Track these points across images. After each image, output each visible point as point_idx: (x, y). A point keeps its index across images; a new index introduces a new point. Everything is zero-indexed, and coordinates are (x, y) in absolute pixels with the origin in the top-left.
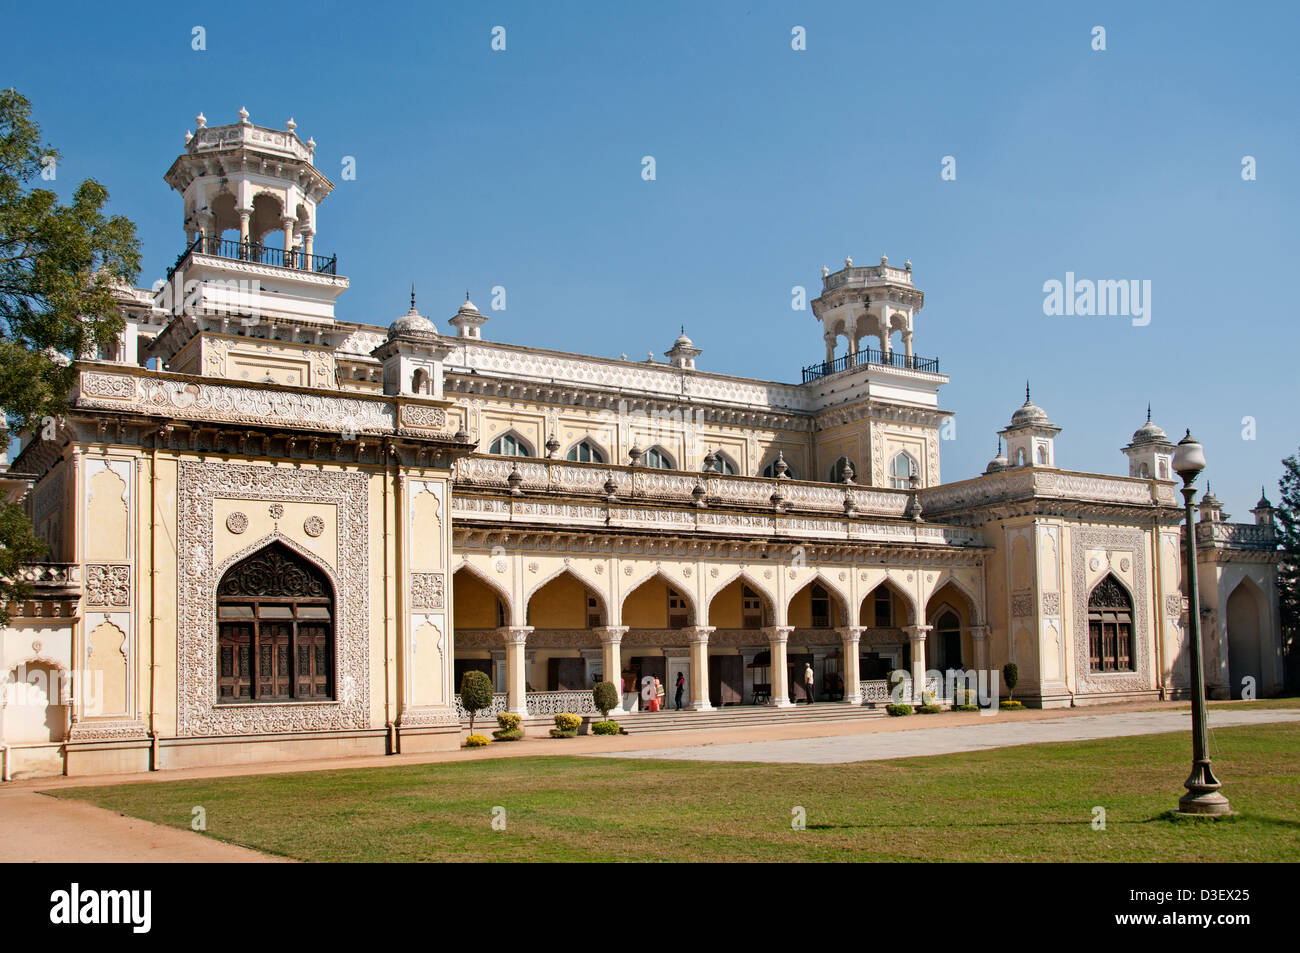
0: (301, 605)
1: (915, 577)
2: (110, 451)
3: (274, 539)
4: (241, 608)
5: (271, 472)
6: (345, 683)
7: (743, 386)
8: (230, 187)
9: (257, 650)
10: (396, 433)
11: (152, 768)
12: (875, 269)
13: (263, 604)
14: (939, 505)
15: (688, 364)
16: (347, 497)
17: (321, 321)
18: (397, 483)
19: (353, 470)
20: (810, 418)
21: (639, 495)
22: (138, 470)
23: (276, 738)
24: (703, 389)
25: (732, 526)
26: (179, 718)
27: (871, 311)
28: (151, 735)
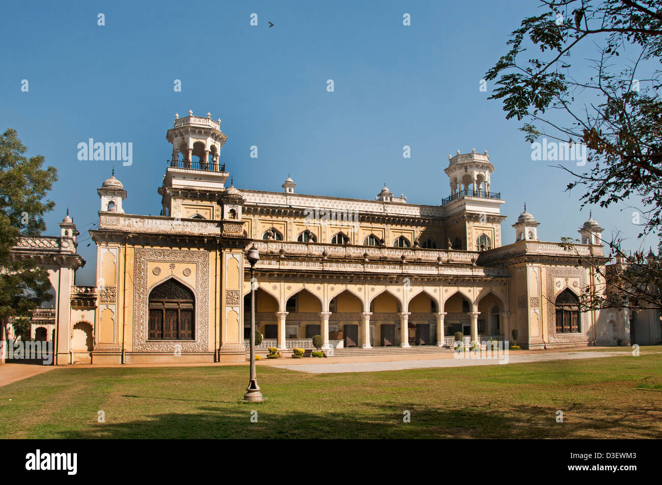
0: (181, 303)
1: (472, 290)
2: (109, 245)
3: (171, 277)
4: (158, 304)
5: (170, 252)
6: (198, 333)
7: (412, 208)
8: (185, 140)
9: (164, 319)
10: (221, 235)
11: (122, 363)
12: (470, 155)
13: (167, 302)
14: (491, 258)
15: (386, 199)
16: (201, 260)
17: (218, 190)
18: (221, 255)
19: (202, 250)
20: (443, 220)
21: (348, 257)
22: (120, 252)
23: (170, 354)
24: (393, 209)
25: (381, 270)
26: (134, 344)
27: (468, 173)
28: (123, 350)
